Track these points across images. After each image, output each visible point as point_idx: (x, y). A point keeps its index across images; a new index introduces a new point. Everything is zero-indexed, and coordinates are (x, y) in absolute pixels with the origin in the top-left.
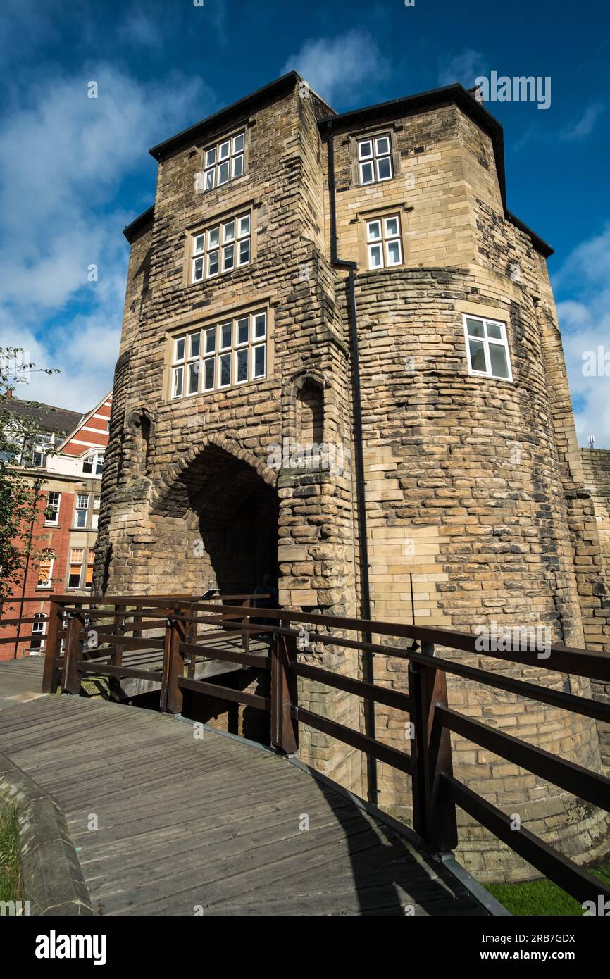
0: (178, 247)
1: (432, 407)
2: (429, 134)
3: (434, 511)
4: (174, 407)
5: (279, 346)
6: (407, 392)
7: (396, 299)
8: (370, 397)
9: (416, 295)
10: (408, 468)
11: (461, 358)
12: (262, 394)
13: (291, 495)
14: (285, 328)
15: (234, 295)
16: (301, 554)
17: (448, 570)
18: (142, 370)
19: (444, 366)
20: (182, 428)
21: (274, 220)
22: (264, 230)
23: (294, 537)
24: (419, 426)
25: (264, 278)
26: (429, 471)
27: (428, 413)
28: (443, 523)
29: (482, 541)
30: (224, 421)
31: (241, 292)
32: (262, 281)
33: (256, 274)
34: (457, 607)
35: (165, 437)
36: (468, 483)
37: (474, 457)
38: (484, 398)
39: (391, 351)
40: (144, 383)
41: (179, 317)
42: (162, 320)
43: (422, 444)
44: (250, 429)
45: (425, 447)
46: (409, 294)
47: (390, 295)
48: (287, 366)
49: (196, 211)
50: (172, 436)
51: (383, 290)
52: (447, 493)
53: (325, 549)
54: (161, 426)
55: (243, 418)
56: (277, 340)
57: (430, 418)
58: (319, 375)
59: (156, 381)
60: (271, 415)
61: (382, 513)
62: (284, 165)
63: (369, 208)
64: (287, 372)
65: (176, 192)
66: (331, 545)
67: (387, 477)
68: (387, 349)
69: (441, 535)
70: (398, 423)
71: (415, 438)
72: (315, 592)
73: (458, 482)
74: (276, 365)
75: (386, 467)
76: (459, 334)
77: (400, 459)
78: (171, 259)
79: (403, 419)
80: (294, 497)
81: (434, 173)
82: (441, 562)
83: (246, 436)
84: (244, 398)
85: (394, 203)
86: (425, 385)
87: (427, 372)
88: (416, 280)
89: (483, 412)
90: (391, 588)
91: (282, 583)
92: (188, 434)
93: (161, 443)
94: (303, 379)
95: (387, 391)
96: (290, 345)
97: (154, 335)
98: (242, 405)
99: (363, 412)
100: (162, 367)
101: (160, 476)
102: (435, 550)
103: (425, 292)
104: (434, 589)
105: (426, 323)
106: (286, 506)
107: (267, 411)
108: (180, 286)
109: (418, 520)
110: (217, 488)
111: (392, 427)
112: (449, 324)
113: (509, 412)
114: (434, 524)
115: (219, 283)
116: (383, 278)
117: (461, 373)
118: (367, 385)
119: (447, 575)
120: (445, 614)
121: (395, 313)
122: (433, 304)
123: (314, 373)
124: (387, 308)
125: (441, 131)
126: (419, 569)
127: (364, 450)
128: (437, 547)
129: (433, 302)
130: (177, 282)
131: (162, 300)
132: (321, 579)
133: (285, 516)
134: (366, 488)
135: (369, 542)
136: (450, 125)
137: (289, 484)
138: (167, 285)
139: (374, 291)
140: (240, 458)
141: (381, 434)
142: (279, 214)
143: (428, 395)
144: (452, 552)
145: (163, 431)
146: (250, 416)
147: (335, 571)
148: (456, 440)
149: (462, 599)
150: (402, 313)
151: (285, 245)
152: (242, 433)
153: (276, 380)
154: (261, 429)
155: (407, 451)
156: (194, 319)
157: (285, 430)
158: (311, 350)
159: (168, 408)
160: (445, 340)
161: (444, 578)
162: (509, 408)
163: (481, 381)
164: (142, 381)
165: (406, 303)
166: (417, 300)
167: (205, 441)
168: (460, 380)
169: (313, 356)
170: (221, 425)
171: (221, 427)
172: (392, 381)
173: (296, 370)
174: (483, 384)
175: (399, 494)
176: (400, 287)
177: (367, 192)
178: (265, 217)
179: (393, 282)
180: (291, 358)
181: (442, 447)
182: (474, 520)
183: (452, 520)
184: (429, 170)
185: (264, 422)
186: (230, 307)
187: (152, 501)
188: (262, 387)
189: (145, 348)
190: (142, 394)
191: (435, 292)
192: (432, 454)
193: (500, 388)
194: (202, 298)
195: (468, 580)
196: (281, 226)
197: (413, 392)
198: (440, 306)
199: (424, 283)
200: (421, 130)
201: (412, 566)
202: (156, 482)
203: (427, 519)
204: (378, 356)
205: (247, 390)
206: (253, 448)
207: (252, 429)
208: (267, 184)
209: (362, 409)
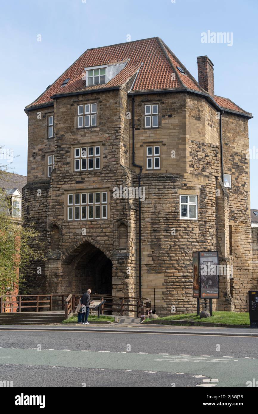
0: (68, 152)
1: (166, 231)
2: (174, 109)
3: (164, 269)
4: (70, 224)
5: (112, 208)
6: (157, 226)
7: (155, 189)
8: (144, 226)
9: (163, 188)
10: (156, 253)
11: (177, 213)
12: (106, 225)
13: (116, 263)
14: (114, 201)
15: (94, 182)
16: (119, 282)
17: (167, 288)
18: (54, 205)
19: (171, 216)
20: (74, 233)
21: (110, 154)
22: (106, 157)
23: (117, 277)
24: (161, 238)
25: (106, 178)
26: (163, 255)
27: (164, 234)
28: (166, 272)
29: (178, 279)
30: (91, 233)
31: (97, 181)
32: (106, 179)
33: (103, 175)
34: (169, 299)
35: (67, 236)
36: (175, 259)
37: (178, 250)
38: (185, 227)
39: (152, 210)
40: (55, 211)
41: (69, 185)
42: (62, 184)
43: (161, 245)
44: (101, 238)
45: (162, 246)
46: (160, 187)
47: (153, 187)
48: (115, 216)
49: (75, 137)
50: (70, 236)
51: (150, 184)
52: (168, 262)
53: (127, 281)
54: (65, 231)
55: (99, 233)
56: (111, 205)
57: (164, 236)
58: (126, 222)
59: (61, 211)
60: (109, 234)
61: (146, 268)
62: (114, 129)
63: (148, 141)
64: (115, 218)
65: (65, 123)
66: (129, 280)
67: (148, 256)
68: (151, 209)
69: (165, 276)
70: (153, 237)
71: (159, 243)
72: (124, 294)
73: (172, 259)
74: (111, 215)
75: (148, 253)
76: (178, 203)
77: (153, 250)
78: (64, 157)
79: (155, 236)
80: (117, 264)
81: (175, 129)
82: (164, 285)
83: (100, 240)
84: (99, 225)
85: (158, 140)
86: (164, 223)
87: (164, 218)
88: (163, 181)
89: (184, 233)
90: (148, 293)
91: (114, 291)
92: (76, 236)
93: (65, 238)
94: (121, 222)
95: (150, 225)
96: (116, 208)
97: (59, 190)
98: (98, 228)
99: (142, 232)
100: (63, 206)
101: (65, 251)
102: (163, 281)
103: (166, 186)
104: (162, 293)
105: (166, 199)
106: (114, 267)
107: (108, 232)
108: (70, 171)
109: (158, 271)
110: (85, 253)
111: (151, 239)
112: (174, 200)
113: (194, 232)
114: (163, 273)
115: (87, 175)
116: (151, 179)
117: (177, 219)
118: (143, 222)
119: (166, 289)
120: (165, 301)
121: (155, 195)
122: (168, 192)
123: (125, 221)
124: (151, 192)
125: (179, 108)
126: (158, 287)
127: (141, 246)
128: (164, 280)
129: (169, 190)
130: (68, 169)
131: (61, 175)
132: (126, 290)
133: (114, 270)
134: (142, 259)
135: (142, 278)
136: (183, 106)
137: (116, 260)
138: (63, 169)
139: (147, 184)
140: (98, 248)
141: (147, 241)
142: (112, 152)
143: (164, 227)
144: (168, 282)
145: (65, 233)
146: (102, 233)
147: (130, 288)
148: (173, 244)
149: (170, 297)
150: (157, 195)
151: (114, 166)
152: (98, 238)
153: (111, 221)
154: (105, 238)
155: (156, 247)
156: (77, 188)
157: (114, 240)
158: (123, 212)
159: (67, 224)
160: (172, 206)
161: (165, 290)
162: (194, 230)
163: (184, 221)
164: (54, 210)
165: (159, 191)
166: (163, 190)
167: (84, 239)
168: (176, 221)
169: (124, 214)
170: (90, 234)
171: (90, 235)
172: (152, 221)
173: (118, 218)
174: (185, 222)
175: (152, 262)
176: (157, 184)
177: (148, 133)
178: (106, 151)
179: (155, 182)
180: (117, 213)
181: (168, 246)
182: (177, 271)
183: (169, 271)
184: (173, 127)
185: (106, 236)
186: (92, 187)
187: (62, 260)
188: (106, 222)
189: (54, 195)
190: (55, 216)
191: (170, 186)
192: (164, 249)
193: (192, 223)
194: (80, 180)
195: (173, 291)
196: (113, 157)
197: (159, 226)
198: (171, 192)
199: (166, 183)
200: (171, 106)
201: (155, 286)
202: (64, 253)
203: (161, 271)
204: (148, 211)
205: (100, 223)
206: (103, 245)
207: (102, 238)
208: (107, 135)
209: (141, 231)
